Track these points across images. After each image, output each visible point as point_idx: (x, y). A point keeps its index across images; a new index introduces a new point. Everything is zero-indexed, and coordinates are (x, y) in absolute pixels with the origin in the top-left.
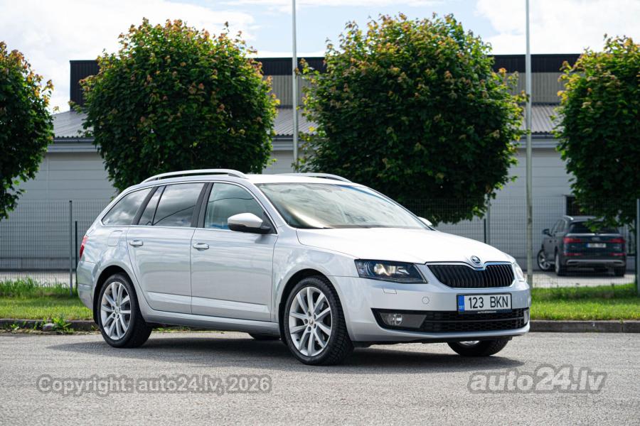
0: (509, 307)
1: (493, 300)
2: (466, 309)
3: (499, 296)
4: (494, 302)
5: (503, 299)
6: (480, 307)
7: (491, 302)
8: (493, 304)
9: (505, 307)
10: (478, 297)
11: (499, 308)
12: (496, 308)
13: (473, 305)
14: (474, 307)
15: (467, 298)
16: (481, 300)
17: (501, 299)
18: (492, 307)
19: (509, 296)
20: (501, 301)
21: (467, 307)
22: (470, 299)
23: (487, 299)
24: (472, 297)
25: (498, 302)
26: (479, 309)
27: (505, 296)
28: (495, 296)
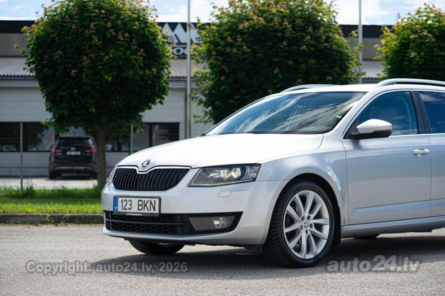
0: (157, 211)
1: (141, 203)
2: (119, 211)
3: (146, 200)
4: (141, 205)
5: (151, 203)
6: (130, 209)
7: (139, 205)
8: (140, 207)
9: (152, 211)
10: (128, 199)
11: (146, 211)
12: (142, 211)
13: (124, 207)
14: (125, 209)
15: (120, 199)
16: (130, 202)
17: (149, 202)
18: (139, 210)
19: (157, 200)
20: (148, 205)
21: (120, 209)
22: (122, 201)
23: (135, 201)
24: (124, 199)
25: (145, 205)
26: (128, 211)
27: (153, 200)
28: (143, 199)
